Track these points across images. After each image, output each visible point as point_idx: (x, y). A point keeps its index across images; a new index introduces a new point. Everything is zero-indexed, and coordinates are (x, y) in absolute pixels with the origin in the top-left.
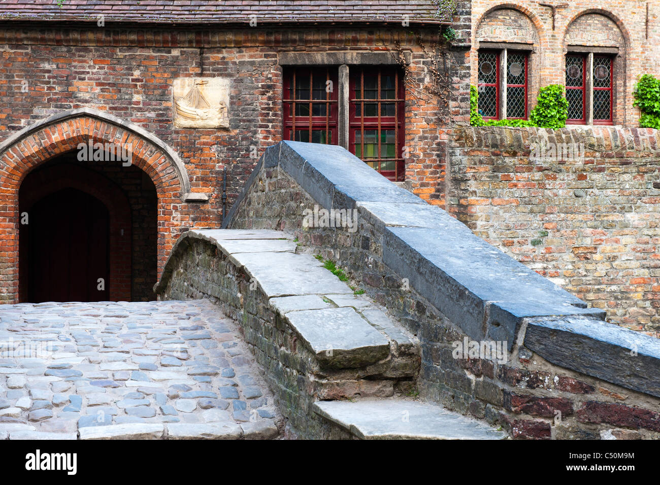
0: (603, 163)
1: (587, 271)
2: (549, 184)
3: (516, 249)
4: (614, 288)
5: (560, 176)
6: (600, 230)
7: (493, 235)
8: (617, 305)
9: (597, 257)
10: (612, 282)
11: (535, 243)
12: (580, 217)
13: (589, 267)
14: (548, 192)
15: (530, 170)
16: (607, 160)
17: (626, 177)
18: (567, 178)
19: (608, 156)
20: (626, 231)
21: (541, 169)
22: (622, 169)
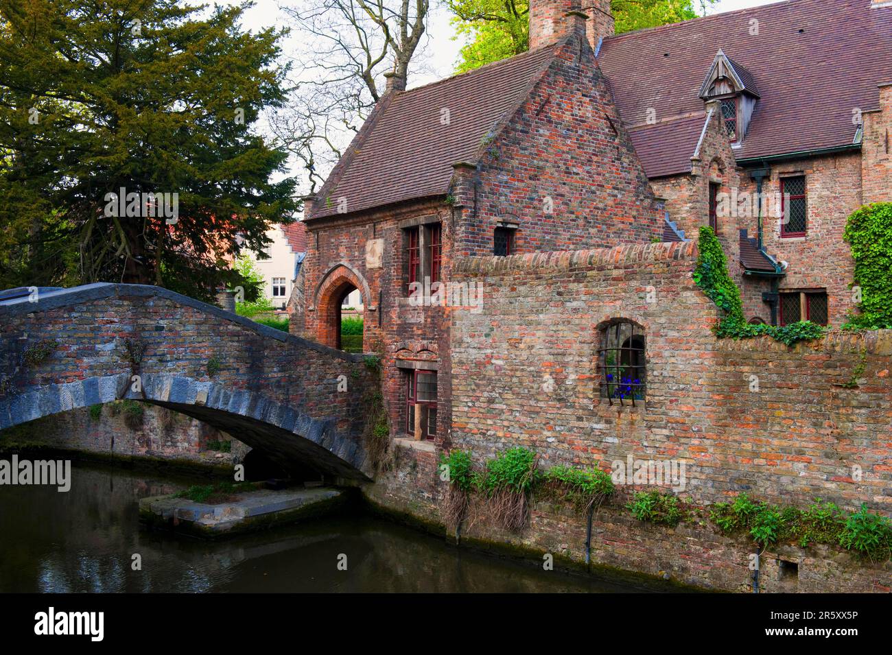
0: (526, 279)
1: (516, 355)
2: (495, 295)
3: (476, 339)
4: (532, 368)
5: (501, 289)
6: (523, 327)
7: (464, 330)
8: (533, 381)
9: (522, 346)
10: (531, 364)
11: (487, 335)
12: (512, 317)
13: (518, 353)
14: (494, 300)
16: (528, 276)
17: (540, 288)
18: (505, 290)
19: (529, 273)
20: (539, 327)
21: (491, 285)
22: (536, 282)
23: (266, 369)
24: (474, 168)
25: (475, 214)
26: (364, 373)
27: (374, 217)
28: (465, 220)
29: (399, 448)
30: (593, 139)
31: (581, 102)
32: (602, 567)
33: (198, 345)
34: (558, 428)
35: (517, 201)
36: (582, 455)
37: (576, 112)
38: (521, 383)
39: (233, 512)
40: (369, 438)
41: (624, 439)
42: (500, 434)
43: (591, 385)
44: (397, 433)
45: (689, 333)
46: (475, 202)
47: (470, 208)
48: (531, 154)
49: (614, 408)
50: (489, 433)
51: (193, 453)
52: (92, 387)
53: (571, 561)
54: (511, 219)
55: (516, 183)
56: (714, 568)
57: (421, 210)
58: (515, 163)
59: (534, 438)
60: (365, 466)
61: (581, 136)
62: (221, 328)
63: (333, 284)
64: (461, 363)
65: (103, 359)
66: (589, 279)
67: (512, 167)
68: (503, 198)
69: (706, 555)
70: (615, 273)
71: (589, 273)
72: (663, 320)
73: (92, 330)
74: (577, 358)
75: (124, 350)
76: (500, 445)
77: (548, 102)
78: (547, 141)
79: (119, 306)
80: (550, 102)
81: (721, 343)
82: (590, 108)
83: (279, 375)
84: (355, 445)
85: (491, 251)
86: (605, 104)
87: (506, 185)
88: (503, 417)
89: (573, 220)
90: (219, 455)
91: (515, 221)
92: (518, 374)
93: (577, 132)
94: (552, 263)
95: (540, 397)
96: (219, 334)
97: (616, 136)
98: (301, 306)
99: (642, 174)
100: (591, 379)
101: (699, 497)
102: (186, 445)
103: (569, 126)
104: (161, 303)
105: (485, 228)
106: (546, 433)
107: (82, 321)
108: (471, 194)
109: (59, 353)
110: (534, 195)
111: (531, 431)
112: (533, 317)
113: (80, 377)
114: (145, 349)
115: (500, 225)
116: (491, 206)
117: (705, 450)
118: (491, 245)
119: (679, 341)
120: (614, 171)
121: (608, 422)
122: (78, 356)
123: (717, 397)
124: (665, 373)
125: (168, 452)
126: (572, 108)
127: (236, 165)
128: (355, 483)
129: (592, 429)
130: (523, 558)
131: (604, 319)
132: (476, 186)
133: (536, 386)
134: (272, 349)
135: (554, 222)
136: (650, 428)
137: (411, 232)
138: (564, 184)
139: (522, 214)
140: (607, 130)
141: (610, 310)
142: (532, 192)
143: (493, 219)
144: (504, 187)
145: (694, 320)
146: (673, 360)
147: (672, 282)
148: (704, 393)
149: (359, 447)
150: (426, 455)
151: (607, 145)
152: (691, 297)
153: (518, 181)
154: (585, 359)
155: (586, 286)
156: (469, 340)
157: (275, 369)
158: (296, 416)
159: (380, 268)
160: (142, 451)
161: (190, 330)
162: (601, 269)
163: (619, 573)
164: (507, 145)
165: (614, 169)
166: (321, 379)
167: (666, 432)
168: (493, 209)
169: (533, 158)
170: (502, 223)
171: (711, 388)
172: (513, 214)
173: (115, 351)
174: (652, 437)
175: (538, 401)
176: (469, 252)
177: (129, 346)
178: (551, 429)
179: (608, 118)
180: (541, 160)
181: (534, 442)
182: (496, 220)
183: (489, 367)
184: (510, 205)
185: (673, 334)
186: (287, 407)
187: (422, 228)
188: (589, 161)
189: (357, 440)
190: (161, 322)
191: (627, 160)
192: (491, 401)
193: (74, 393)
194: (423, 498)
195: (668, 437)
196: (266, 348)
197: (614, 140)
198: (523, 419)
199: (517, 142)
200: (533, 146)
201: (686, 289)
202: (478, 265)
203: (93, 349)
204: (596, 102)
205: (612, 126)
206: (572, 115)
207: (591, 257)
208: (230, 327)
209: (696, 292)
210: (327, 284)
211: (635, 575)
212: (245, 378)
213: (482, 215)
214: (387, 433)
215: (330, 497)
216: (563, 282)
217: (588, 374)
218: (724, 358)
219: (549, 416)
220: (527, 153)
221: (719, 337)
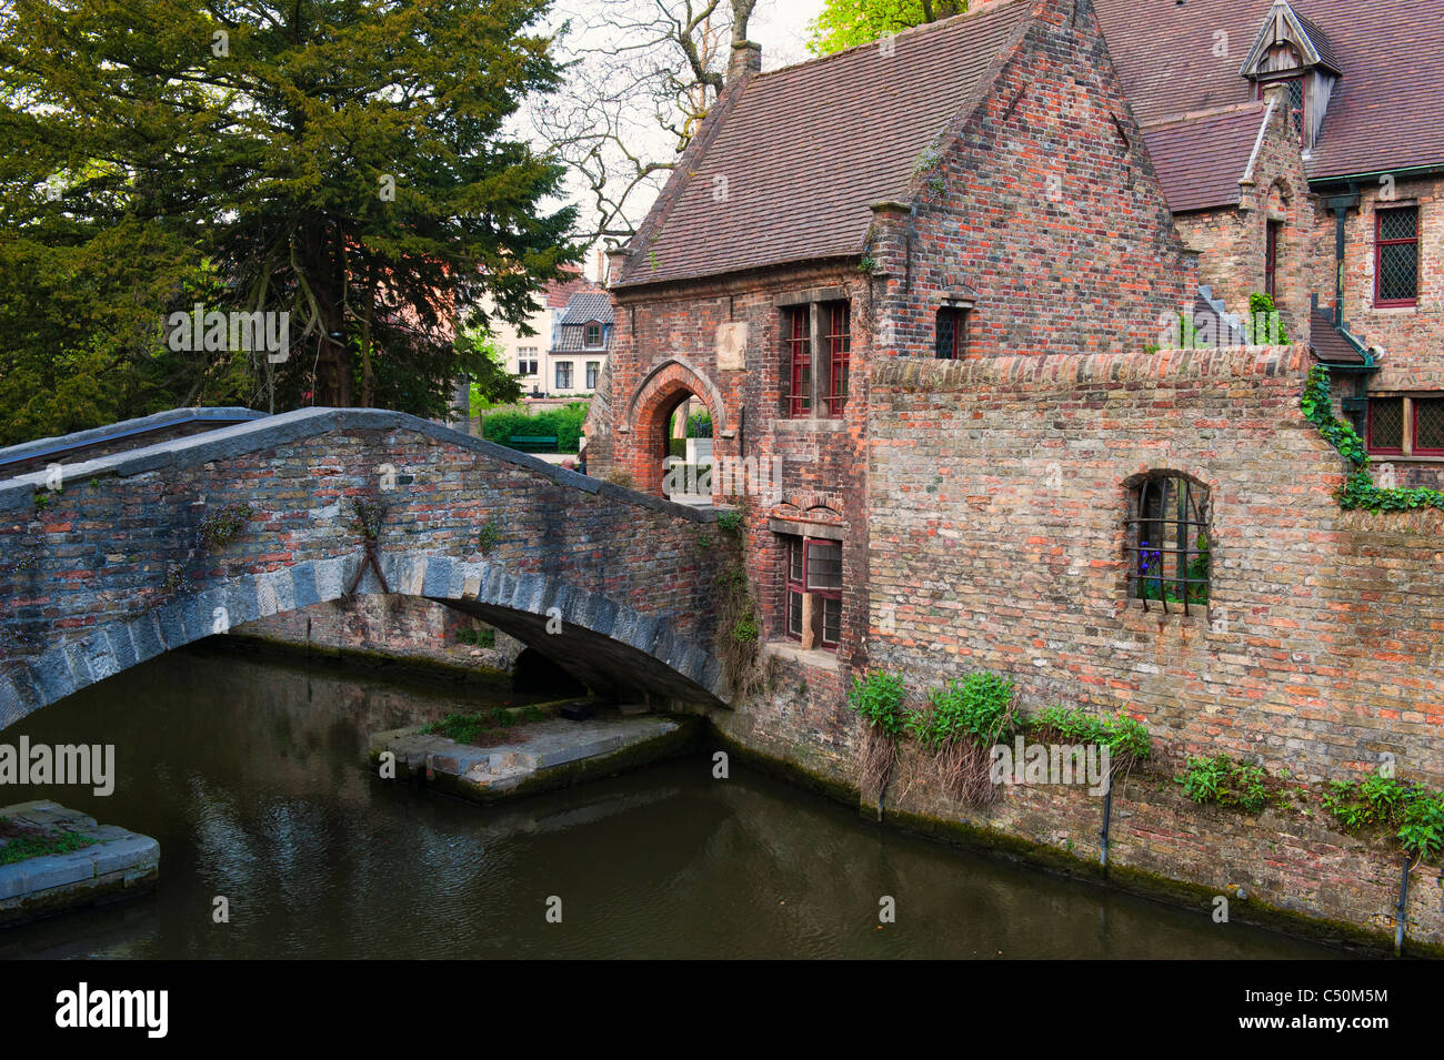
0: (1000, 399)
1: (981, 524)
2: (945, 423)
3: (912, 495)
4: (1008, 546)
5: (956, 414)
6: (994, 478)
7: (892, 479)
8: (1011, 567)
9: (991, 509)
10: (1006, 539)
11: (930, 489)
12: (974, 462)
13: (984, 520)
14: (944, 433)
15: (926, 408)
16: (1004, 395)
17: (1024, 415)
18: (962, 416)
19: (1004, 390)
20: (1022, 479)
21: (937, 407)
22: (1019, 405)
23: (569, 539)
24: (907, 211)
25: (907, 288)
26: (717, 540)
27: (732, 287)
28: (892, 298)
29: (775, 660)
30: (1091, 155)
31: (1073, 94)
32: (1128, 871)
33: (465, 504)
34: (1052, 645)
35: (973, 263)
36: (1095, 690)
37: (1065, 110)
38: (989, 569)
39: (518, 760)
40: (726, 641)
41: (1170, 668)
42: (952, 649)
43: (1112, 578)
44: (771, 635)
45: (1290, 500)
46: (908, 267)
47: (900, 277)
48: (994, 183)
49: (1153, 617)
50: (932, 647)
51: (434, 648)
52: (305, 576)
53: (1073, 860)
54: (962, 293)
55: (971, 233)
56: (1327, 884)
57: (815, 278)
58: (970, 200)
59: (1012, 658)
60: (718, 685)
61: (1073, 151)
62: (500, 476)
63: (660, 391)
64: (885, 532)
65: (321, 533)
66: (1112, 403)
67: (966, 207)
68: (950, 259)
69: (1312, 864)
70: (1159, 395)
71: (1113, 394)
72: (1243, 476)
73: (304, 486)
74: (1089, 533)
75: (352, 516)
76: (952, 667)
77: (1022, 95)
78: (1021, 161)
79: (343, 446)
80: (1025, 97)
81: (1349, 517)
82: (1087, 103)
83: (590, 547)
84: (704, 653)
85: (931, 348)
86: (1110, 96)
87: (956, 237)
88: (958, 622)
89: (1059, 292)
90: (477, 652)
91: (969, 297)
92: (984, 554)
93: (1066, 145)
94: (1047, 375)
95: (1021, 594)
96: (497, 486)
97: (1126, 149)
98: (607, 425)
99: (1165, 211)
100: (1112, 568)
101: (1302, 768)
102: (424, 634)
103: (1054, 135)
104: (407, 439)
105: (922, 309)
106: (1031, 651)
107: (288, 473)
108: (901, 255)
109: (255, 526)
110: (999, 253)
111: (1006, 646)
112: (1010, 463)
113: (287, 562)
114: (384, 513)
115: (946, 304)
116: (931, 272)
117: (1316, 694)
118: (932, 338)
119: (1273, 511)
120: (1123, 207)
121: (1142, 639)
122: (282, 529)
123: (1339, 608)
124: (1246, 564)
125: (396, 645)
126: (1059, 104)
127: (490, 192)
128: (700, 710)
129: (1113, 650)
130: (991, 849)
131: (1137, 470)
132: (909, 242)
133: (1014, 575)
134: (578, 506)
135: (1028, 295)
136: (1215, 652)
137: (795, 314)
138: (1045, 232)
139: (980, 285)
140: (1112, 139)
141: (1148, 456)
142: (995, 248)
143: (936, 294)
144: (952, 240)
145: (1300, 478)
146: (1260, 543)
147: (1262, 414)
148: (1314, 600)
149: (711, 656)
150: (823, 675)
151: (1112, 165)
152: (1297, 440)
153: (974, 229)
154: (1102, 535)
155: (1106, 415)
156: (900, 495)
157: (583, 539)
158: (615, 611)
159: (743, 371)
160: (356, 642)
161: (452, 481)
162: (1133, 387)
163: (1157, 882)
164: (957, 171)
165: (1122, 204)
166: (652, 551)
167: (1244, 660)
168: (935, 279)
169: (998, 191)
170: (948, 300)
171: (1329, 592)
172: (968, 287)
173: (339, 518)
174: (1219, 667)
175: (1018, 599)
176: (897, 350)
177: (361, 511)
178: (1042, 645)
179: (1114, 120)
180: (1011, 194)
181: (1012, 664)
182: (939, 296)
183: (934, 541)
184: (962, 270)
185: (1261, 500)
186: (601, 598)
187: (814, 308)
188: (1084, 192)
189: (707, 645)
190: (408, 469)
191: (1142, 189)
192: (936, 595)
193: (278, 587)
194: (817, 742)
195: (1248, 669)
196: (569, 505)
197: (1123, 156)
198: (993, 627)
199: (973, 165)
200: (998, 171)
201: (1288, 425)
202: (916, 374)
203: (305, 516)
204: (1097, 93)
205: (1121, 133)
206: (1060, 117)
207: (1117, 367)
208: (513, 473)
209: (1306, 431)
210: (650, 390)
211: (1186, 887)
212: (538, 553)
213: (919, 288)
214: (755, 636)
215: (663, 733)
216: (1067, 406)
217: (1107, 561)
218: (1354, 544)
219: (1037, 624)
220: (988, 182)
221: (1345, 508)
